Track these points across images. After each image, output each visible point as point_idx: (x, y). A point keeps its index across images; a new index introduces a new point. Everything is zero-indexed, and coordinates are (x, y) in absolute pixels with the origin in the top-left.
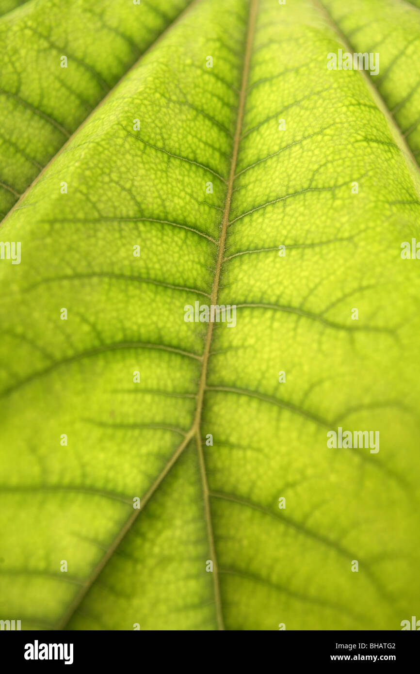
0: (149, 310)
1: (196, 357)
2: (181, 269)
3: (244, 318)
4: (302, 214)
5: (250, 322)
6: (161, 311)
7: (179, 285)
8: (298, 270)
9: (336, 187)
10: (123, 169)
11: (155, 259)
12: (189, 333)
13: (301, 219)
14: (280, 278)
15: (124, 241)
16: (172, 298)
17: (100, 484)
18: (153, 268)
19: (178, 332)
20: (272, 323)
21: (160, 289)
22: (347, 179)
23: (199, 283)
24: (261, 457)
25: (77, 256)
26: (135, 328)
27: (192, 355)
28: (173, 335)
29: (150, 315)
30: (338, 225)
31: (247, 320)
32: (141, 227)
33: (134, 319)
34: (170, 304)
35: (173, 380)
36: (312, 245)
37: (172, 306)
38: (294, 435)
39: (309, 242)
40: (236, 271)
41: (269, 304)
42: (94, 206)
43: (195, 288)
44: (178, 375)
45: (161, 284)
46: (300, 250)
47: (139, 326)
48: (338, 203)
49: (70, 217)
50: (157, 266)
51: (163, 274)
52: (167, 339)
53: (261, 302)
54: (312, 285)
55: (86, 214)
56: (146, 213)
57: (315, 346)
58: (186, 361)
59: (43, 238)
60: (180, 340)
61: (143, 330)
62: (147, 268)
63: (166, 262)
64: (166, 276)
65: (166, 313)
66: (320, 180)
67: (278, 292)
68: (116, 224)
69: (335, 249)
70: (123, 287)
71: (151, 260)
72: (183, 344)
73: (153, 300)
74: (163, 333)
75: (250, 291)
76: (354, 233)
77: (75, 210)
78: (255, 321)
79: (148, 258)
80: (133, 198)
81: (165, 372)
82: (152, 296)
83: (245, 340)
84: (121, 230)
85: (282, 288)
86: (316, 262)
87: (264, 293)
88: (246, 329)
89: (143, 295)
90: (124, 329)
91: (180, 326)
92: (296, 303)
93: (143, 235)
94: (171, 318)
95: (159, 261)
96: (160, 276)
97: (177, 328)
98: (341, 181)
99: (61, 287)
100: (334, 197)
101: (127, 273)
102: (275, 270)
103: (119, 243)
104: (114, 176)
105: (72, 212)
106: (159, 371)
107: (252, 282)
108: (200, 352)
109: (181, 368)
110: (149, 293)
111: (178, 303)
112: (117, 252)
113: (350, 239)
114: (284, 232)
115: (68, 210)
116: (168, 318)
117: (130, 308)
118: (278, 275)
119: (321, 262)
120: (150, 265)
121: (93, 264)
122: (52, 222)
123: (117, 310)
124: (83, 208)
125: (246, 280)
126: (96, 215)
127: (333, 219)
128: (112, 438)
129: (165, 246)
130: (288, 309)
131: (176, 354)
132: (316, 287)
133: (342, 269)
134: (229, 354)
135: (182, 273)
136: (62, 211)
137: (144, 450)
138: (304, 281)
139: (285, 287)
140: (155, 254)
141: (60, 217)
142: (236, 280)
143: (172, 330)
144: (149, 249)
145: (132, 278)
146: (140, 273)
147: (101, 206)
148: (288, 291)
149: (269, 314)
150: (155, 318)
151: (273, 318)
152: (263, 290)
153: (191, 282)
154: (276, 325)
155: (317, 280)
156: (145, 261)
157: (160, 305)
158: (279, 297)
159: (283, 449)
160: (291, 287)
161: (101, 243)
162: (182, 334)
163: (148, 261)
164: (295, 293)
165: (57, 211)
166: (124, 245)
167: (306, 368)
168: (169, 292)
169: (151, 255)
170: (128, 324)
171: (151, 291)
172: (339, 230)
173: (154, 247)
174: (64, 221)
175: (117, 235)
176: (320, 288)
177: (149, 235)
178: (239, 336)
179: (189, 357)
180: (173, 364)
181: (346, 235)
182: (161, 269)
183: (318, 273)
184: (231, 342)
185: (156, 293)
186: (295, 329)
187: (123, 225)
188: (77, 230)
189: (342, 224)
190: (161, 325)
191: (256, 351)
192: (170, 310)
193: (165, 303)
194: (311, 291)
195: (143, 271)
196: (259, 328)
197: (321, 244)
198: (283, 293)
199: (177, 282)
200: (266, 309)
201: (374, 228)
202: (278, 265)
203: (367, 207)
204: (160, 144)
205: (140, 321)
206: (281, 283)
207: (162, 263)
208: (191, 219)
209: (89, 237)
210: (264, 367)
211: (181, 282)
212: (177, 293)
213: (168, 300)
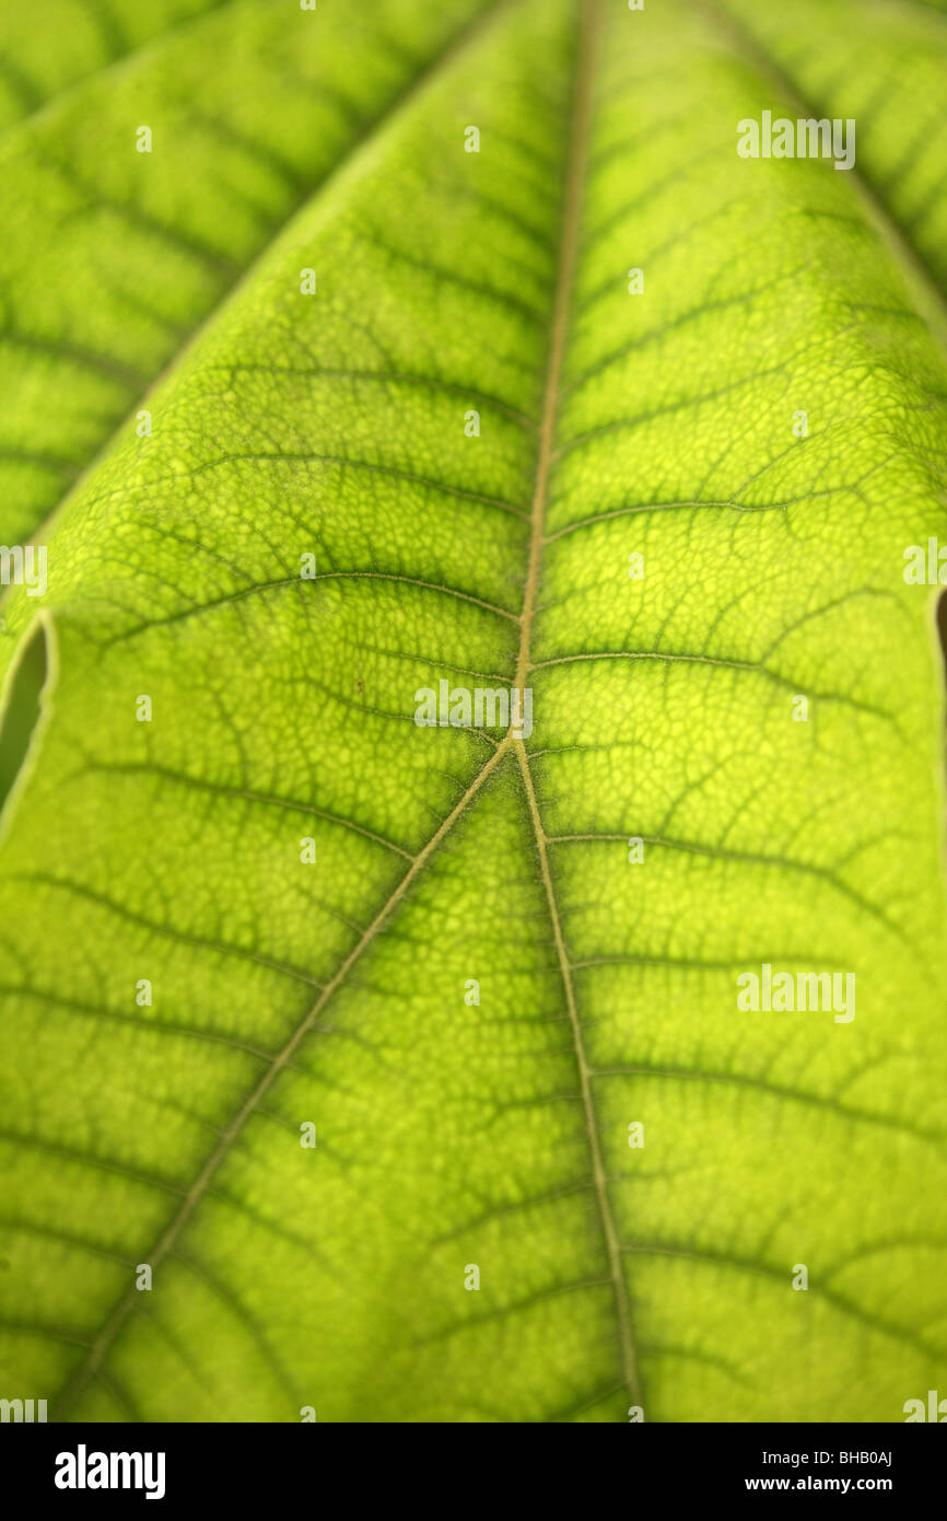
0: (417, 526)
1: (507, 615)
2: (471, 465)
3: (595, 538)
4: (693, 350)
5: (606, 542)
6: (439, 530)
7: (468, 491)
8: (690, 440)
9: (753, 292)
10: (354, 294)
11: (421, 444)
12: (493, 575)
13: (691, 358)
14: (658, 460)
15: (363, 409)
16: (457, 510)
17: (343, 807)
18: (419, 458)
19: (472, 570)
20: (646, 533)
21: (434, 493)
22: (772, 277)
23: (507, 493)
24: (638, 751)
25: (282, 426)
26: (392, 550)
27: (501, 611)
28: (464, 573)
29: (417, 534)
30: (758, 353)
31: (600, 540)
32: (393, 389)
33: (390, 536)
34: (454, 520)
35: (467, 648)
36: (713, 395)
37: (459, 524)
38: (696, 700)
39: (707, 391)
40: (576, 469)
41: (641, 505)
42: (305, 350)
43: (500, 498)
44: (477, 640)
45: (435, 486)
46: (692, 408)
47: (400, 549)
48: (757, 317)
49: (265, 362)
50: (426, 456)
51: (438, 469)
52: (451, 577)
53: (625, 506)
54: (714, 457)
55: (291, 360)
56: (402, 369)
57: (724, 549)
58: (491, 619)
59: (221, 393)
60: (475, 582)
61: (406, 556)
62: (407, 456)
63: (443, 453)
64: (445, 473)
65: (449, 535)
66: (724, 290)
67: (654, 483)
68: (346, 380)
69: (753, 390)
70: (367, 482)
71: (415, 445)
72: (482, 590)
73: (423, 510)
74: (443, 566)
75: (604, 494)
76: (786, 357)
77: (272, 351)
78: (615, 538)
79: (409, 440)
80: (375, 342)
81: (451, 630)
82: (421, 503)
83: (598, 572)
84: (355, 392)
85: (661, 476)
86: (722, 419)
87: (629, 492)
88: (599, 556)
89: (404, 499)
90: (372, 549)
91: (475, 560)
92: (687, 492)
93: (398, 403)
94: (458, 544)
95: (429, 448)
96: (432, 472)
97: (470, 562)
98: (761, 282)
99: (257, 469)
100: (749, 310)
101: (372, 460)
102: (647, 451)
103: (355, 411)
104: (338, 304)
105: (266, 355)
106: (440, 628)
107: (607, 479)
108: (516, 609)
109: (481, 629)
110: (414, 497)
111: (469, 521)
112: (353, 424)
113: (780, 368)
114: (662, 387)
115: (259, 351)
116: (452, 542)
117: (382, 517)
118: (653, 458)
119: (730, 415)
120: (414, 453)
121: (310, 440)
122: (234, 370)
123: (359, 517)
124: (285, 350)
125: (595, 479)
126: (311, 364)
127: (748, 346)
128: (361, 728)
129: (439, 424)
130: (675, 505)
131: (471, 604)
132: (722, 458)
133: (767, 417)
134: (570, 604)
135: (474, 472)
136: (250, 353)
137: (420, 762)
138: (701, 454)
139: (667, 473)
140: (421, 435)
141: (246, 361)
142: (577, 484)
143: (460, 563)
144: (410, 427)
145: (381, 469)
146: (396, 464)
147: (318, 351)
148: (672, 477)
149: (640, 521)
150: (428, 541)
151: (648, 526)
152: (628, 486)
153: (491, 489)
154: (654, 534)
155: (723, 447)
156: (403, 445)
157: (436, 519)
158: (657, 490)
159: (678, 728)
160: (678, 469)
161: (321, 409)
162: (480, 574)
163: (409, 447)
164: (686, 477)
165: (240, 352)
166: (363, 415)
167: (710, 587)
168: (452, 501)
169: (414, 437)
170: (380, 543)
171: (418, 494)
172: (760, 360)
173: (419, 425)
174: (253, 368)
175: (350, 398)
176: (729, 457)
177: (408, 404)
178: (587, 570)
179: (496, 616)
180: (465, 620)
181: (773, 364)
182: (434, 461)
183: (724, 434)
184: (572, 584)
185: (427, 499)
186: (688, 533)
187: (359, 384)
188: (278, 385)
189: (765, 351)
190: (438, 552)
191: (620, 586)
192: (455, 531)
193: (444, 518)
194: (714, 467)
195: (402, 460)
196: (623, 548)
197: (728, 389)
198: (664, 481)
199: (465, 485)
200: (633, 516)
201: (821, 344)
202: (653, 442)
203: (808, 315)
204: (418, 255)
205: (401, 541)
206: (659, 468)
207: (436, 451)
208: (487, 383)
209: (299, 398)
210: (635, 609)
211: (473, 486)
212: (466, 507)
213: (451, 514)
